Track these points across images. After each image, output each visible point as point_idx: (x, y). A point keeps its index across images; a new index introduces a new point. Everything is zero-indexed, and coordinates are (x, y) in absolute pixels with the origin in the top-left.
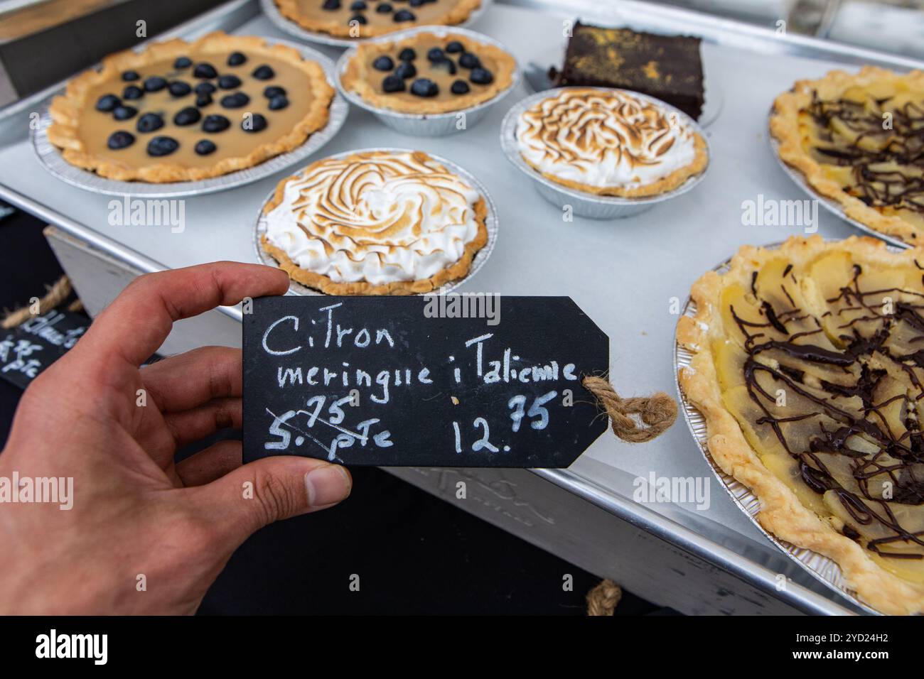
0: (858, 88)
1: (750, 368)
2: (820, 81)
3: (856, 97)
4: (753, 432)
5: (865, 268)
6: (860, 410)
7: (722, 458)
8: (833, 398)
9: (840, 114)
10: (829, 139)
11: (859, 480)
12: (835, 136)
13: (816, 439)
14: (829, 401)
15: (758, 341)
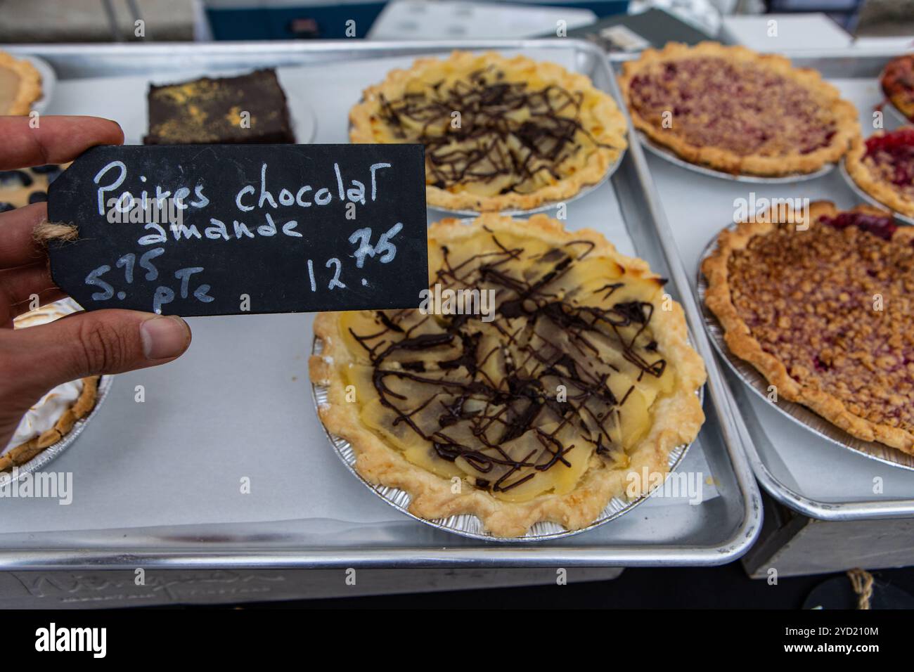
0: (415, 80)
1: (378, 378)
2: (383, 83)
3: (416, 89)
4: (391, 436)
5: (450, 247)
6: (467, 376)
7: (368, 474)
8: (447, 374)
9: (406, 111)
10: (402, 135)
11: (478, 436)
12: (407, 131)
13: (442, 416)
14: (445, 378)
15: (379, 351)
